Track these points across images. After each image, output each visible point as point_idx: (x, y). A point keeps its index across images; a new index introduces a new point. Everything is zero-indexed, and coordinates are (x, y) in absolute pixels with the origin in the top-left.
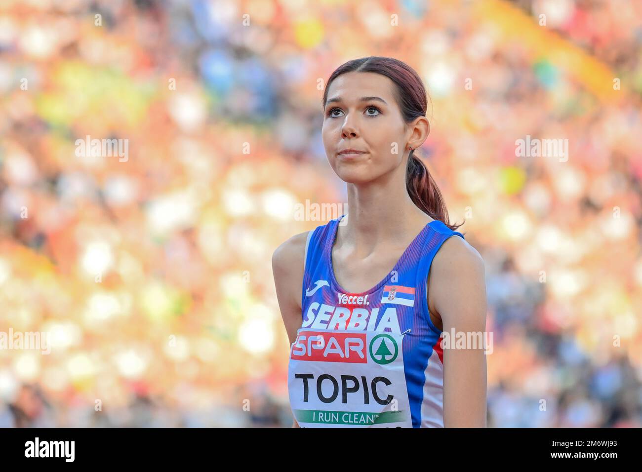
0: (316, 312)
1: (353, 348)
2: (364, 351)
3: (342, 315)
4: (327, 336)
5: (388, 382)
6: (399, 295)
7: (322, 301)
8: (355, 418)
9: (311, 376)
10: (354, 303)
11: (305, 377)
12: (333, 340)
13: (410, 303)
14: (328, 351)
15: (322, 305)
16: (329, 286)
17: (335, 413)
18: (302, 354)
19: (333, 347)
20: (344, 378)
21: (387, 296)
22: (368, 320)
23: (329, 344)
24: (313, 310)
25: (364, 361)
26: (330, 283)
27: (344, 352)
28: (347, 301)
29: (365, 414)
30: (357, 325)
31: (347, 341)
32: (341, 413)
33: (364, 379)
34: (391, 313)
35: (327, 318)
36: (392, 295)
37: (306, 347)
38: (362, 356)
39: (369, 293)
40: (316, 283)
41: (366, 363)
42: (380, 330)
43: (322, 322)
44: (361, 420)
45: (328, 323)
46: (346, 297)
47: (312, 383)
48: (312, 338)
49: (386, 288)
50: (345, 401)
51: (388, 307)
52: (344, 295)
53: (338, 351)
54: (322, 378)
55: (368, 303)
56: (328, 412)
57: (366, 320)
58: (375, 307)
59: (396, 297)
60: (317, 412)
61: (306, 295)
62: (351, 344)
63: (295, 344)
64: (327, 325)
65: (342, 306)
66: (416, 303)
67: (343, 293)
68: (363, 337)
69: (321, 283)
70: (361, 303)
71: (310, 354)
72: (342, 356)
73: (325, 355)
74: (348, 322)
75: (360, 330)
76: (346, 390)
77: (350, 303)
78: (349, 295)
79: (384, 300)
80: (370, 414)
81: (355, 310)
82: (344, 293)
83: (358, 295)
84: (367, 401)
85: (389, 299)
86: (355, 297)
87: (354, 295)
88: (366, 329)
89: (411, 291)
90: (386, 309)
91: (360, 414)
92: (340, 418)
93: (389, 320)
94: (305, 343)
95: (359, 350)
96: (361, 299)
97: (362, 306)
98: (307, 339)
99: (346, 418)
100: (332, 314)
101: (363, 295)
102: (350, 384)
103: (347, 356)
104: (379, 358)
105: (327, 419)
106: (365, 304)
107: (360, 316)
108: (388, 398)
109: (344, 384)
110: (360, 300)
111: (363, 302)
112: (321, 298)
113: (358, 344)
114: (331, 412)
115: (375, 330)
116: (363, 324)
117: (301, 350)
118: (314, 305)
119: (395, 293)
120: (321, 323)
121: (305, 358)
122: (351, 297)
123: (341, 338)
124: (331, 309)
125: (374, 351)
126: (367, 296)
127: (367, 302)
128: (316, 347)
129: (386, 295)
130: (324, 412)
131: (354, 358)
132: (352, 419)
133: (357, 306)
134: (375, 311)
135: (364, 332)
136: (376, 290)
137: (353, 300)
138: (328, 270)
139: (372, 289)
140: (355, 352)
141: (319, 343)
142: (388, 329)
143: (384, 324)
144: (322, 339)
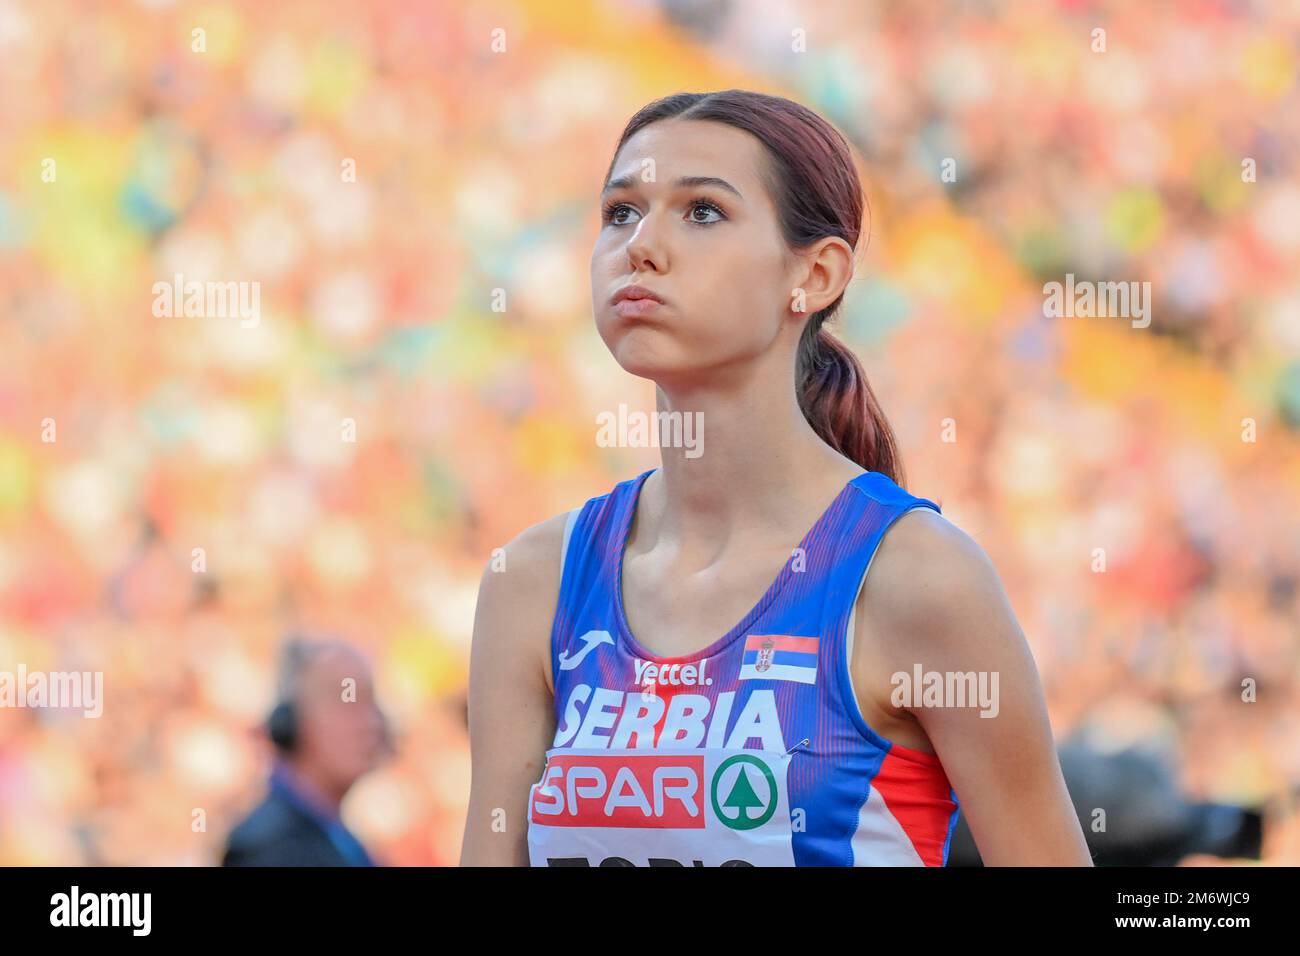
0: (583, 708)
1: (673, 793)
2: (698, 798)
3: (643, 712)
4: (610, 765)
6: (782, 659)
7: (596, 682)
9: (583, 865)
10: (675, 682)
12: (625, 775)
13: (807, 675)
14: (615, 801)
15: (598, 690)
16: (613, 643)
18: (556, 810)
19: (626, 790)
21: (753, 662)
22: (707, 722)
23: (618, 784)
24: (578, 704)
25: (698, 822)
26: (615, 638)
27: (652, 805)
30: (682, 734)
31: (660, 774)
34: (763, 702)
35: (608, 721)
37: (564, 792)
38: (693, 811)
39: (708, 653)
40: (584, 638)
41: (703, 826)
42: (737, 744)
43: (598, 731)
45: (610, 733)
46: (654, 668)
48: (577, 772)
49: (751, 641)
52: (649, 663)
53: (638, 799)
55: (709, 682)
57: (704, 721)
58: (726, 689)
61: (562, 668)
62: (668, 782)
63: (539, 788)
64: (608, 738)
66: (820, 675)
67: (644, 658)
68: (696, 763)
69: (597, 638)
70: (693, 682)
71: (573, 811)
72: (647, 812)
73: (609, 811)
74: (659, 727)
75: (688, 747)
77: (664, 682)
78: (659, 662)
79: (747, 672)
81: (675, 698)
82: (647, 660)
83: (682, 661)
85: (758, 668)
86: (676, 667)
87: (671, 662)
88: (703, 745)
89: (809, 645)
90: (750, 693)
93: (758, 720)
94: (561, 783)
95: (685, 795)
96: (689, 672)
97: (696, 689)
98: (565, 774)
100: (619, 711)
101: (694, 659)
103: (659, 812)
104: (732, 813)
106: (701, 682)
107: (688, 712)
110: (688, 674)
111: (697, 679)
112: (593, 673)
113: (683, 783)
115: (724, 747)
116: (696, 731)
117: (552, 800)
118: (581, 692)
119: (772, 652)
120: (594, 733)
121: (563, 819)
122: (665, 668)
123: (644, 767)
124: (615, 698)
125: (722, 798)
126: (704, 662)
127: (706, 678)
128: (586, 793)
129: (752, 659)
131: (675, 817)
134: (726, 699)
135: (700, 752)
136: (725, 647)
137: (672, 676)
138: (611, 605)
139: (715, 645)
140: (678, 801)
141: (592, 783)
142: (754, 743)
143: (745, 728)
144: (596, 773)
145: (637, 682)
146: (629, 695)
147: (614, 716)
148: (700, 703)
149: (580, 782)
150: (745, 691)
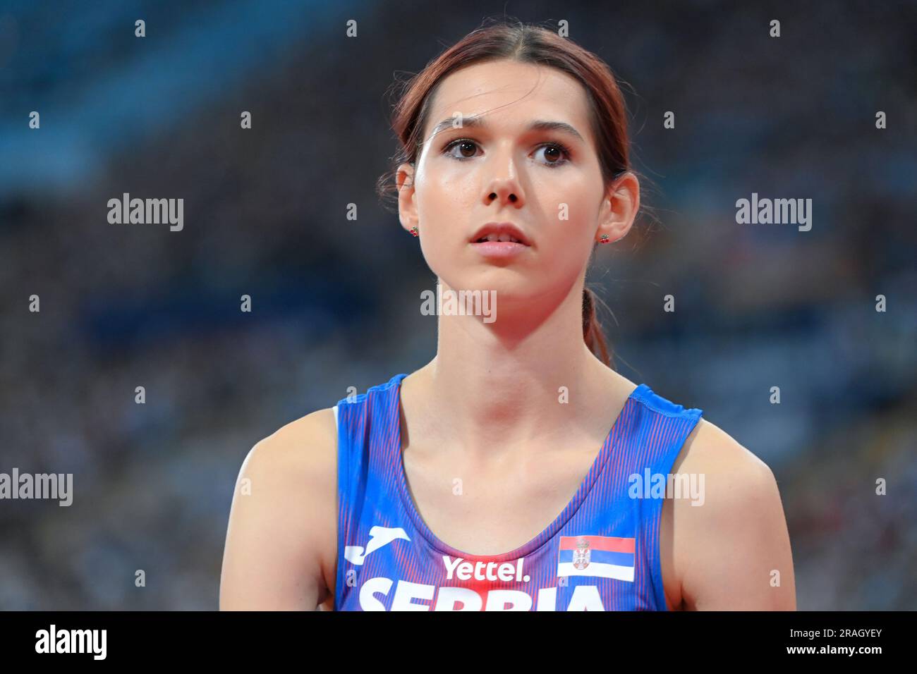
28: (473, 574)
36: (581, 558)
51: (578, 585)
59: (592, 560)
133: (499, 585)
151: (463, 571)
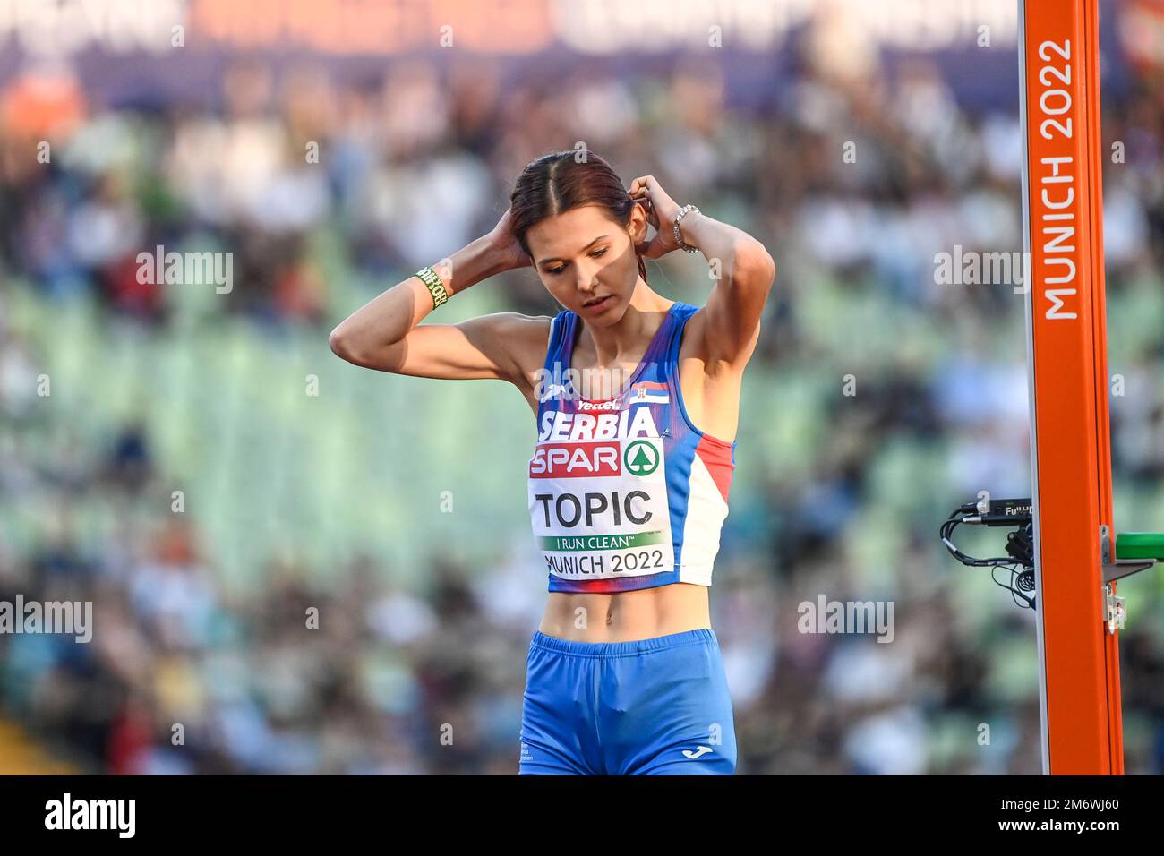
0: (551, 422)
1: (604, 460)
2: (618, 462)
3: (585, 423)
4: (571, 448)
5: (646, 497)
7: (556, 410)
8: (604, 543)
9: (550, 497)
10: (601, 410)
11: (545, 498)
12: (579, 452)
13: (665, 400)
14: (574, 464)
17: (580, 538)
18: (542, 470)
19: (580, 459)
20: (589, 497)
22: (617, 425)
23: (575, 456)
24: (549, 420)
25: (618, 473)
27: (593, 466)
29: (617, 537)
30: (605, 433)
31: (597, 451)
32: (586, 538)
33: (615, 495)
34: (644, 413)
35: (567, 428)
37: (546, 462)
38: (615, 468)
41: (620, 475)
43: (561, 433)
44: (612, 544)
46: (589, 404)
47: (552, 504)
48: (552, 452)
50: (589, 523)
52: (587, 402)
53: (586, 463)
54: (562, 497)
56: (571, 538)
57: (615, 426)
58: (625, 409)
60: (561, 538)
61: (541, 402)
62: (601, 455)
63: (533, 461)
64: (568, 436)
65: (583, 412)
66: (671, 399)
68: (616, 445)
71: (550, 470)
72: (590, 469)
73: (569, 469)
74: (594, 431)
75: (609, 438)
76: (590, 511)
77: (594, 410)
78: (592, 403)
79: (634, 400)
80: (624, 537)
81: (600, 416)
84: (617, 522)
88: (616, 436)
90: (637, 409)
91: (610, 537)
92: (586, 543)
93: (643, 422)
94: (545, 457)
95: (611, 461)
96: (607, 404)
97: (611, 412)
98: (547, 453)
99: (593, 543)
100: (572, 423)
102: (596, 503)
103: (597, 469)
104: (636, 468)
105: (572, 546)
107: (608, 422)
108: (646, 516)
109: (588, 503)
112: (555, 405)
113: (609, 455)
114: (575, 538)
115: (628, 437)
116: (612, 430)
117: (540, 466)
118: (549, 414)
120: (559, 434)
121: (545, 475)
122: (595, 404)
123: (589, 448)
124: (569, 417)
125: (630, 461)
128: (558, 461)
130: (567, 538)
131: (605, 471)
132: (601, 544)
133: (604, 412)
134: (625, 414)
135: (616, 440)
137: (599, 407)
140: (607, 463)
141: (562, 456)
142: (642, 433)
143: (637, 426)
144: (565, 452)
145: (580, 409)
146: (577, 416)
147: (570, 426)
148: (613, 418)
149: (554, 456)
150: (634, 409)
151: (587, 406)
